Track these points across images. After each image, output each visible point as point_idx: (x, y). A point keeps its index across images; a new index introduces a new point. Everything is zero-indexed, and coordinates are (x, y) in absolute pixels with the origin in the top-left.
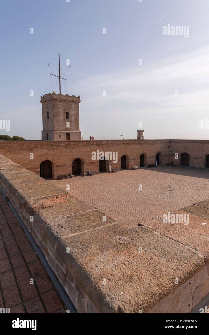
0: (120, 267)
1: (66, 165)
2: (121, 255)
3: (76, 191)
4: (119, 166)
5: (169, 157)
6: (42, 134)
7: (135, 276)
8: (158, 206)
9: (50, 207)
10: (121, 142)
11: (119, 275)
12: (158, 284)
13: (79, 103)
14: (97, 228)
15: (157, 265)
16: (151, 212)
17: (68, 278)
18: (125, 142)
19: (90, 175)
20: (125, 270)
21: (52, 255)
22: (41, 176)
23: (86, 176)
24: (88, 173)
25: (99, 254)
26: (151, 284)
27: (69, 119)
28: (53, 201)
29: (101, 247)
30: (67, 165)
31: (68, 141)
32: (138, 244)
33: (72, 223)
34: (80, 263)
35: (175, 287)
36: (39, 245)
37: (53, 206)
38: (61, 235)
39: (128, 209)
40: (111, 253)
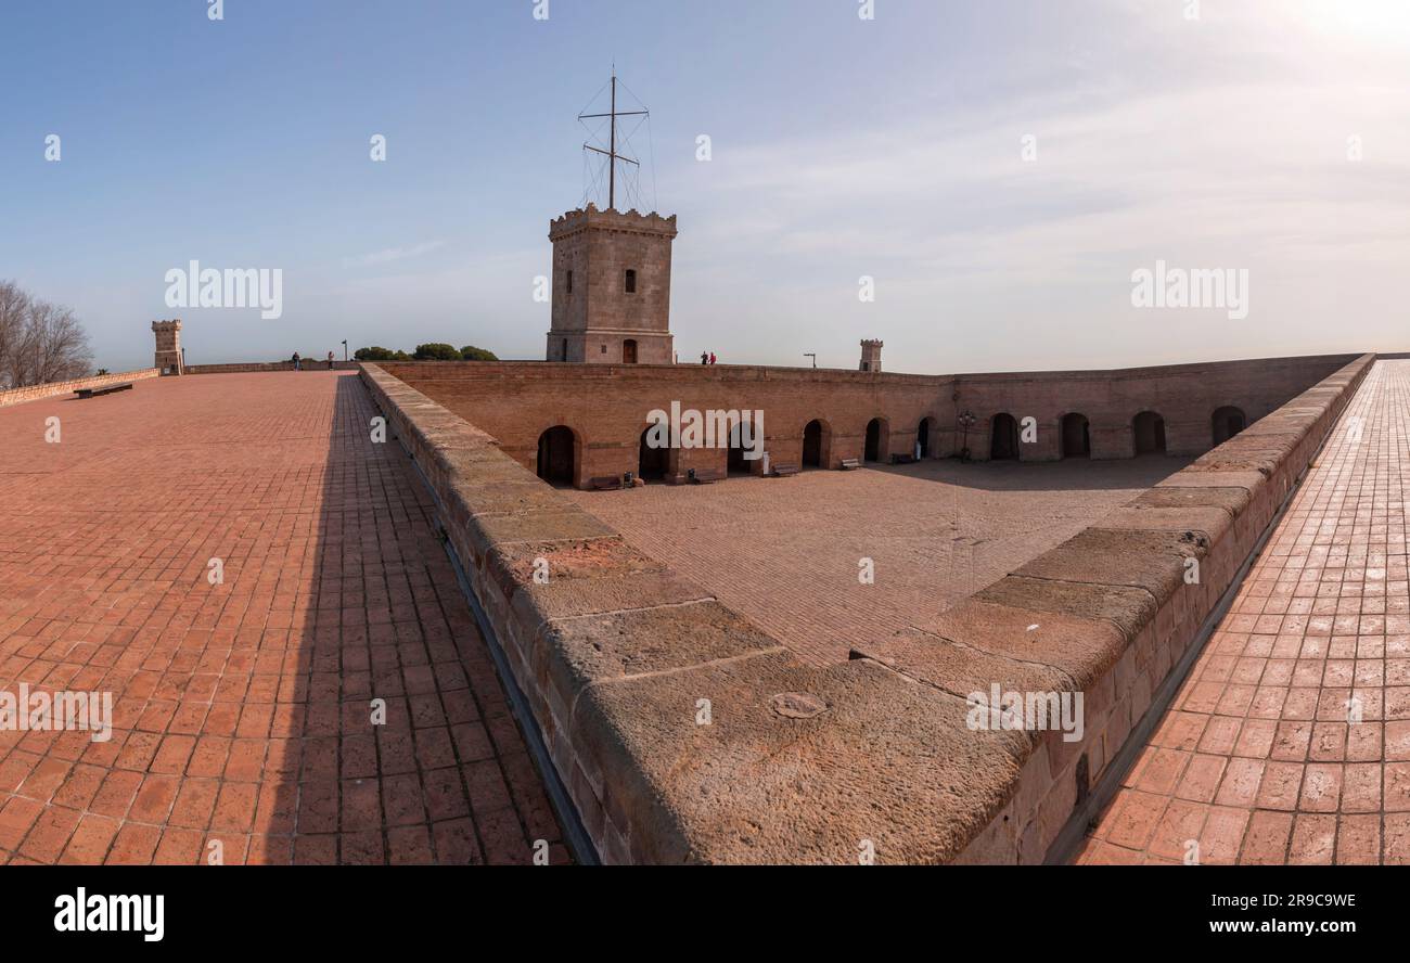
0: (784, 797)
1: (619, 444)
2: (788, 757)
3: (648, 533)
4: (795, 455)
5: (959, 434)
6: (549, 339)
7: (834, 828)
8: (917, 592)
9: (565, 576)
10: (807, 377)
11: (780, 824)
12: (908, 848)
13: (672, 238)
14: (712, 663)
15: (906, 784)
16: (892, 613)
17: (610, 816)
18: (820, 377)
19: (697, 482)
20: (802, 810)
21: (562, 732)
22: (539, 474)
23: (682, 484)
24: (691, 474)
25: (717, 751)
26: (885, 850)
27: (637, 292)
28: (574, 560)
29: (721, 729)
30: (623, 444)
31: (628, 365)
32: (848, 719)
33: (630, 636)
34: (651, 776)
35: (957, 848)
36: (526, 693)
37: (570, 575)
38: (593, 673)
39: (821, 604)
40: (755, 751)
